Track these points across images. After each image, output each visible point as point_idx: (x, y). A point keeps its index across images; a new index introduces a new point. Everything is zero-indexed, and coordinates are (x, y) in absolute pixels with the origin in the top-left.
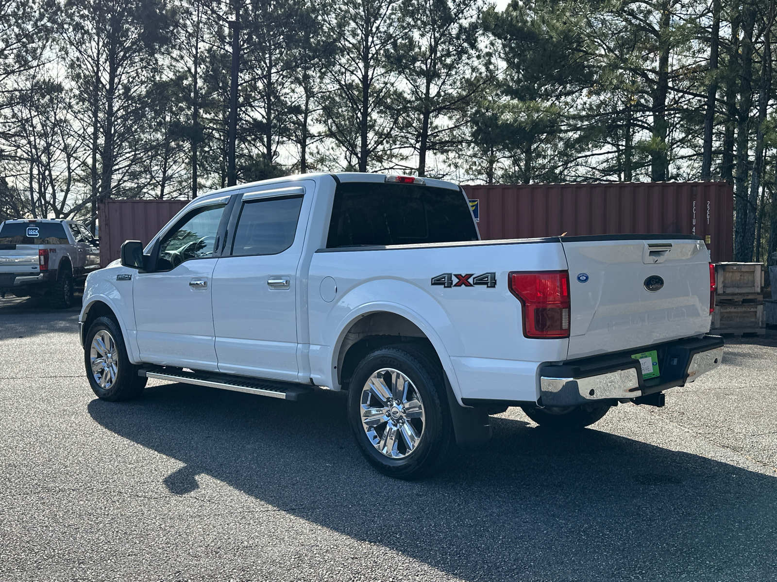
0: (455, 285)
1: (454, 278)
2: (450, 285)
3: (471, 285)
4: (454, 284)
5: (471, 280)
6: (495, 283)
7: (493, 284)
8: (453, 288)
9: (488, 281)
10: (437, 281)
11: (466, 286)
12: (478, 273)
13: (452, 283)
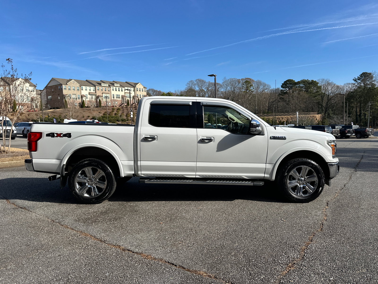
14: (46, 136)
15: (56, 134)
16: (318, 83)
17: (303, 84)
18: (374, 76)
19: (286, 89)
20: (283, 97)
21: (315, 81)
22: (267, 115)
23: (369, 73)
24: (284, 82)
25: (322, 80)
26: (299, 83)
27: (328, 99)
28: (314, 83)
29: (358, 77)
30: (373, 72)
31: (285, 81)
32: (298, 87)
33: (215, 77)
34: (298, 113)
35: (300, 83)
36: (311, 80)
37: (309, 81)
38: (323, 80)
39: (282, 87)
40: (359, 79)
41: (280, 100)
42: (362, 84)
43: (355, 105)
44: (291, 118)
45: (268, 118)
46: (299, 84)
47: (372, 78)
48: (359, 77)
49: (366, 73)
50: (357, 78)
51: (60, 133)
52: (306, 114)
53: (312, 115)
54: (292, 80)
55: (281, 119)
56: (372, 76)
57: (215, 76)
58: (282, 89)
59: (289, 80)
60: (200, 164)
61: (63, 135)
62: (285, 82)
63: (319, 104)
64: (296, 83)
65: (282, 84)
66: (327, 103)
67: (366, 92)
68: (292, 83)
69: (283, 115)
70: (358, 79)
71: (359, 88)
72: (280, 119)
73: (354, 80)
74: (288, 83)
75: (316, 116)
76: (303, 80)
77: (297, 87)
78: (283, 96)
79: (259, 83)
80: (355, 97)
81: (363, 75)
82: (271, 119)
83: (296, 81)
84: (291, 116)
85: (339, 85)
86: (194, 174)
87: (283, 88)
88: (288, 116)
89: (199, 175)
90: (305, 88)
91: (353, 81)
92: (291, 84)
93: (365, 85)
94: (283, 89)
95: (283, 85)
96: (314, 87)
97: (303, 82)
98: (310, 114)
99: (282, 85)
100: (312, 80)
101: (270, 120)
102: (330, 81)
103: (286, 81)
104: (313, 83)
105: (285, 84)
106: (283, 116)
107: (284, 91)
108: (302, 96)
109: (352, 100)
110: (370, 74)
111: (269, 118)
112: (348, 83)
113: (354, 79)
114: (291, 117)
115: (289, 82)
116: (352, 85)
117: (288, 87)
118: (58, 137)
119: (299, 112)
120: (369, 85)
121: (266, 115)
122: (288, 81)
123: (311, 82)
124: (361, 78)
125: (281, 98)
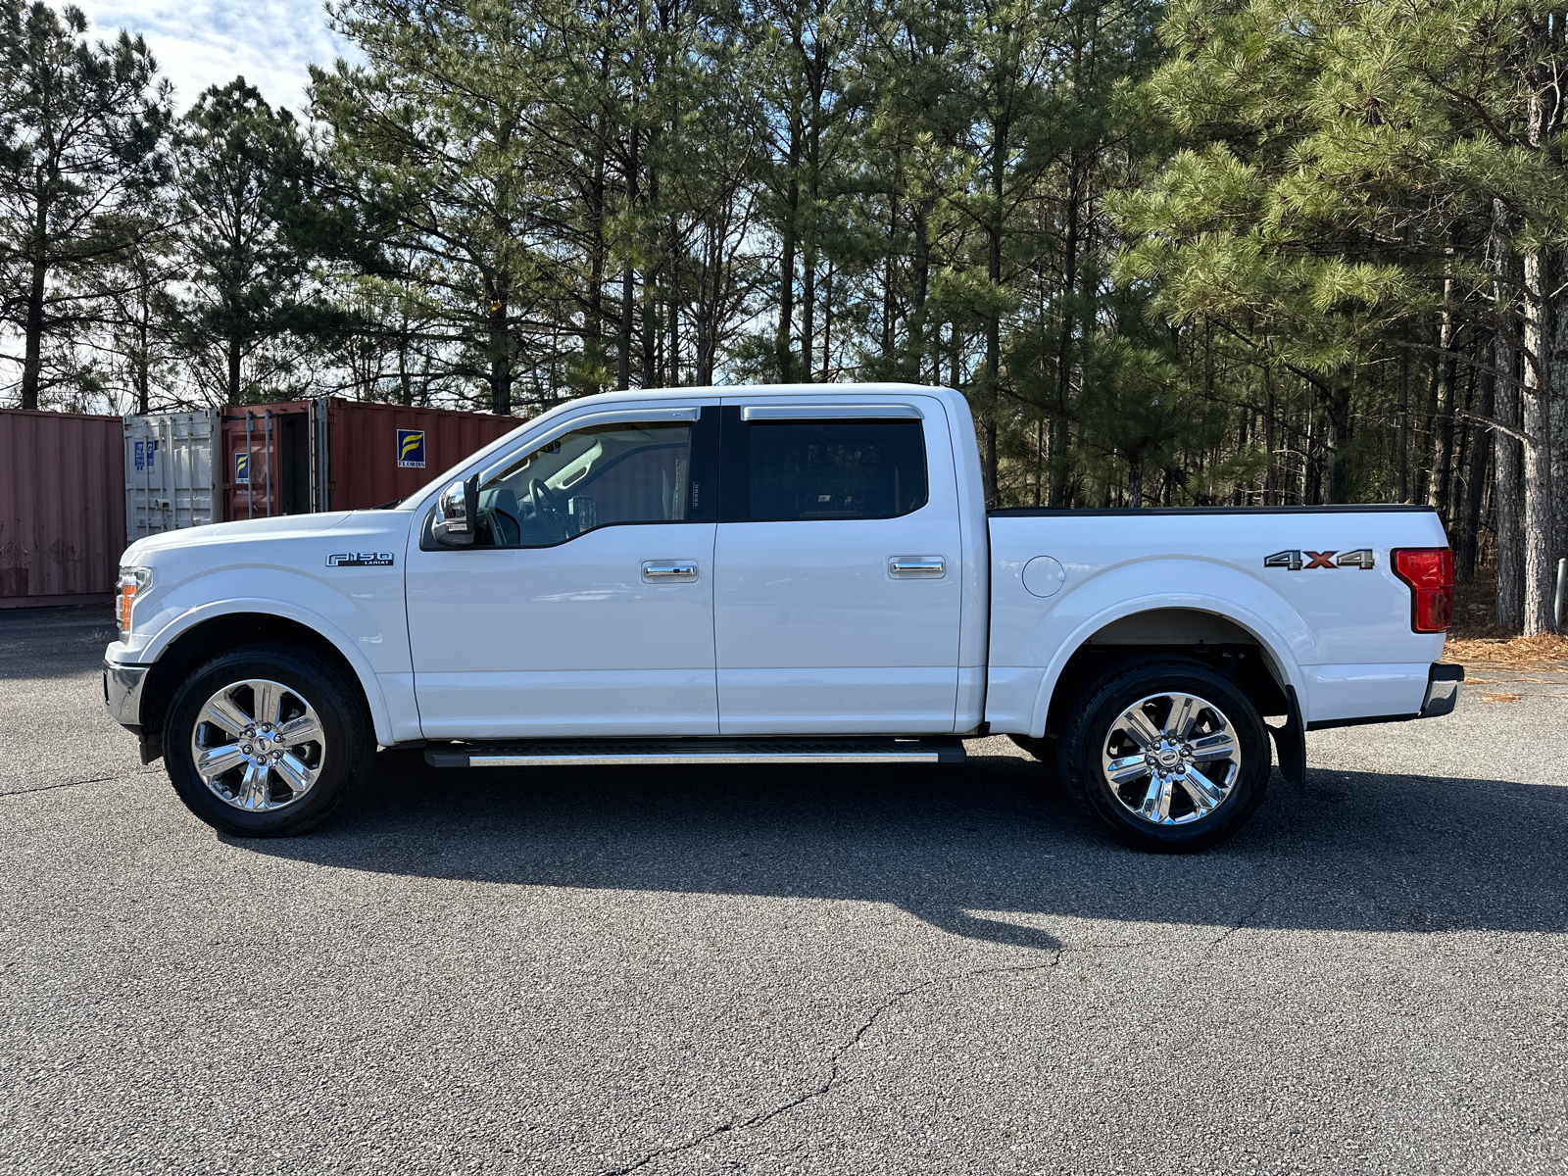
0: (1307, 567)
1: (1303, 556)
2: (1298, 567)
3: (1334, 567)
4: (1305, 564)
5: (1333, 560)
6: (1373, 564)
7: (1370, 566)
8: (1303, 571)
9: (1361, 560)
10: (1274, 562)
11: (1325, 567)
12: (1344, 548)
13: (1301, 564)
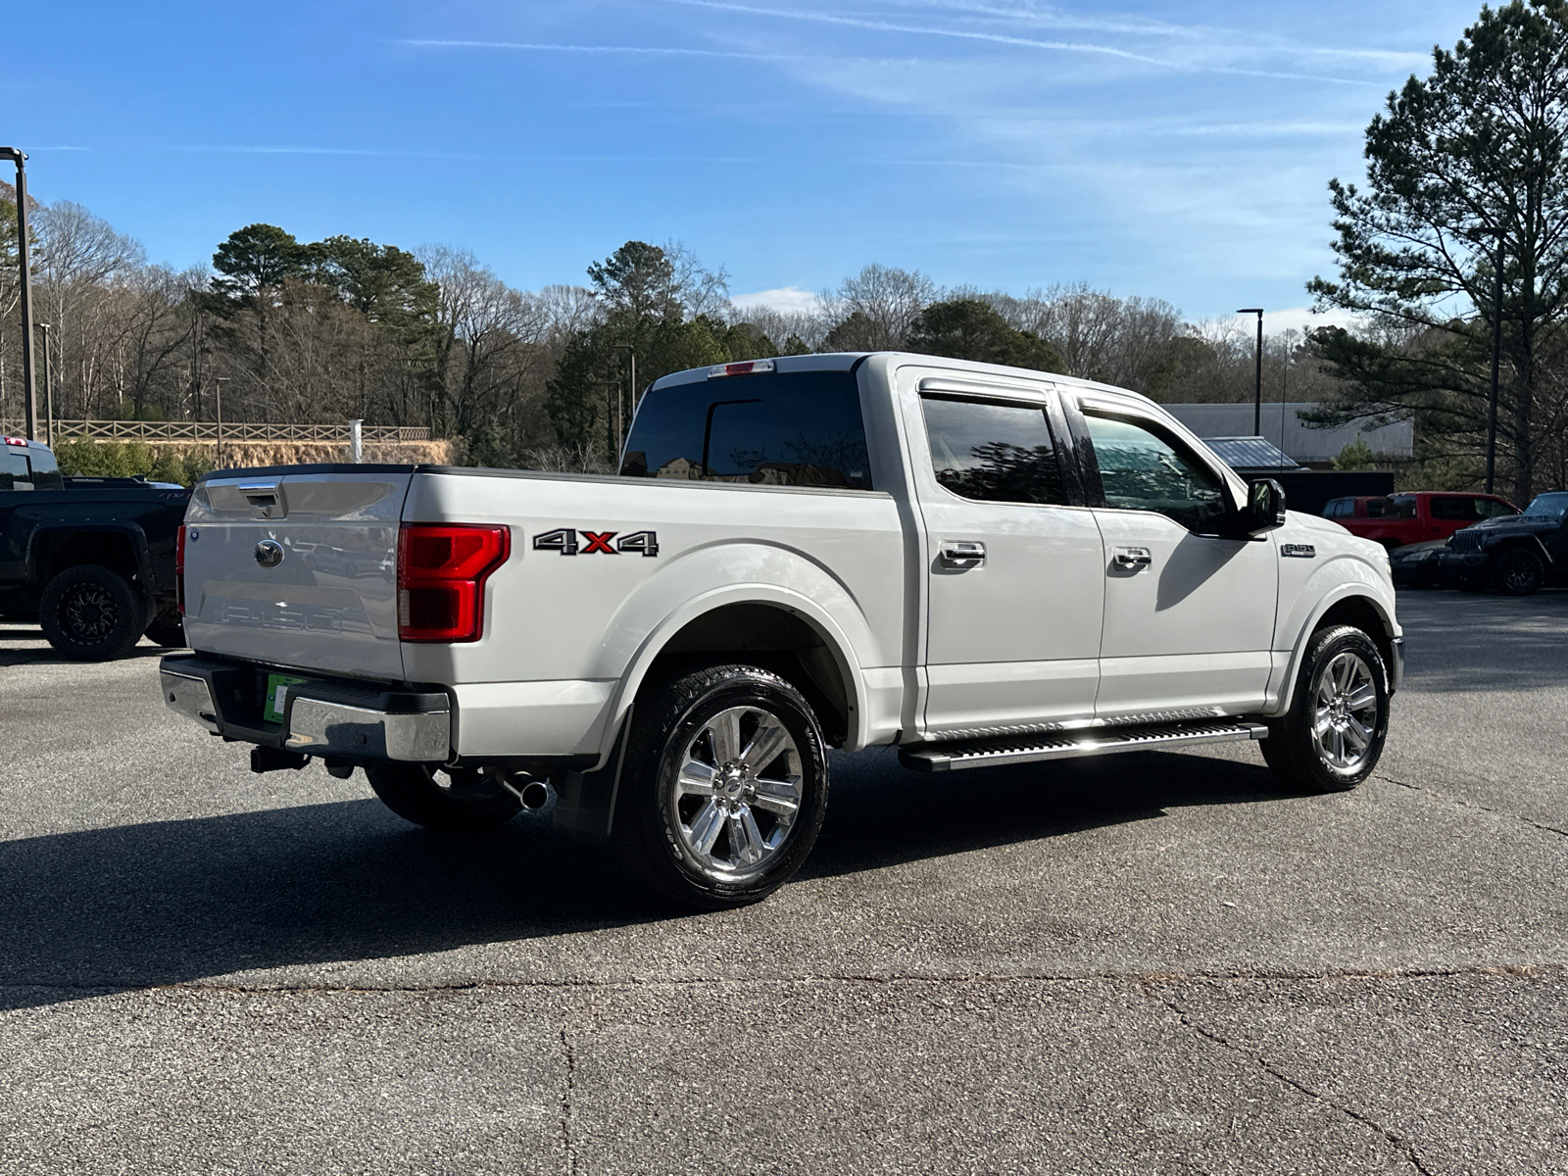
14: (535, 548)
15: (583, 533)
16: (420, 268)
17: (341, 265)
18: (678, 264)
19: (243, 281)
20: (226, 324)
21: (408, 257)
22: (154, 431)
23: (654, 249)
24: (231, 237)
25: (438, 252)
26: (317, 252)
27: (472, 362)
28: (399, 267)
29: (609, 262)
30: (670, 244)
31: (237, 231)
32: (316, 275)
33: (20, 165)
34: (358, 428)
35: (326, 257)
36: (385, 247)
37: (375, 249)
38: (445, 254)
39: (219, 261)
40: (612, 274)
41: (209, 343)
42: (626, 300)
43: (603, 399)
44: (297, 452)
45: (158, 448)
46: (319, 264)
47: (665, 273)
48: (614, 261)
49: (644, 246)
50: (604, 265)
51: (604, 533)
52: (377, 435)
53: (406, 443)
54: (278, 234)
55: (238, 456)
56: (667, 262)
57: (18, 160)
58: (220, 275)
59: (260, 227)
60: (1112, 667)
61: (619, 540)
62: (234, 236)
63: (431, 387)
64: (304, 252)
65: (221, 247)
66: (469, 379)
67: (649, 339)
68: (281, 246)
69: (248, 432)
70: (607, 270)
71: (616, 316)
72: (231, 457)
73: (593, 271)
74: (255, 245)
75: (428, 450)
76: (339, 240)
77: (308, 276)
78: (226, 319)
79: (72, 224)
80: (605, 363)
81: (630, 253)
82: (182, 458)
83: (303, 240)
84: (295, 443)
85: (523, 292)
86: (1090, 710)
87: (228, 273)
88: (278, 442)
89: (1103, 716)
90: (352, 289)
91: (589, 278)
92: (271, 253)
93: (642, 304)
94: (227, 278)
95: (226, 255)
96: (401, 287)
97: (342, 249)
98: (397, 435)
99: (218, 251)
100: (390, 248)
101: (174, 463)
102: (477, 263)
103: (241, 233)
104: (397, 265)
105: (240, 250)
106: (250, 442)
107: (233, 288)
108: (340, 332)
109: (591, 377)
110: (660, 253)
111: (165, 446)
112: (564, 284)
113: (593, 266)
114: (297, 449)
115: (262, 241)
116: (580, 296)
117: (256, 270)
118: (594, 552)
119: (362, 424)
120: (652, 306)
121: (146, 431)
122: (254, 231)
123: (386, 260)
124: (620, 270)
125: (215, 332)
